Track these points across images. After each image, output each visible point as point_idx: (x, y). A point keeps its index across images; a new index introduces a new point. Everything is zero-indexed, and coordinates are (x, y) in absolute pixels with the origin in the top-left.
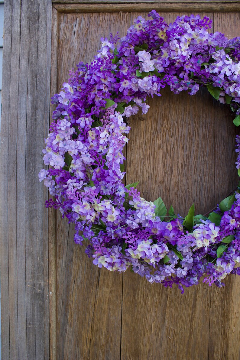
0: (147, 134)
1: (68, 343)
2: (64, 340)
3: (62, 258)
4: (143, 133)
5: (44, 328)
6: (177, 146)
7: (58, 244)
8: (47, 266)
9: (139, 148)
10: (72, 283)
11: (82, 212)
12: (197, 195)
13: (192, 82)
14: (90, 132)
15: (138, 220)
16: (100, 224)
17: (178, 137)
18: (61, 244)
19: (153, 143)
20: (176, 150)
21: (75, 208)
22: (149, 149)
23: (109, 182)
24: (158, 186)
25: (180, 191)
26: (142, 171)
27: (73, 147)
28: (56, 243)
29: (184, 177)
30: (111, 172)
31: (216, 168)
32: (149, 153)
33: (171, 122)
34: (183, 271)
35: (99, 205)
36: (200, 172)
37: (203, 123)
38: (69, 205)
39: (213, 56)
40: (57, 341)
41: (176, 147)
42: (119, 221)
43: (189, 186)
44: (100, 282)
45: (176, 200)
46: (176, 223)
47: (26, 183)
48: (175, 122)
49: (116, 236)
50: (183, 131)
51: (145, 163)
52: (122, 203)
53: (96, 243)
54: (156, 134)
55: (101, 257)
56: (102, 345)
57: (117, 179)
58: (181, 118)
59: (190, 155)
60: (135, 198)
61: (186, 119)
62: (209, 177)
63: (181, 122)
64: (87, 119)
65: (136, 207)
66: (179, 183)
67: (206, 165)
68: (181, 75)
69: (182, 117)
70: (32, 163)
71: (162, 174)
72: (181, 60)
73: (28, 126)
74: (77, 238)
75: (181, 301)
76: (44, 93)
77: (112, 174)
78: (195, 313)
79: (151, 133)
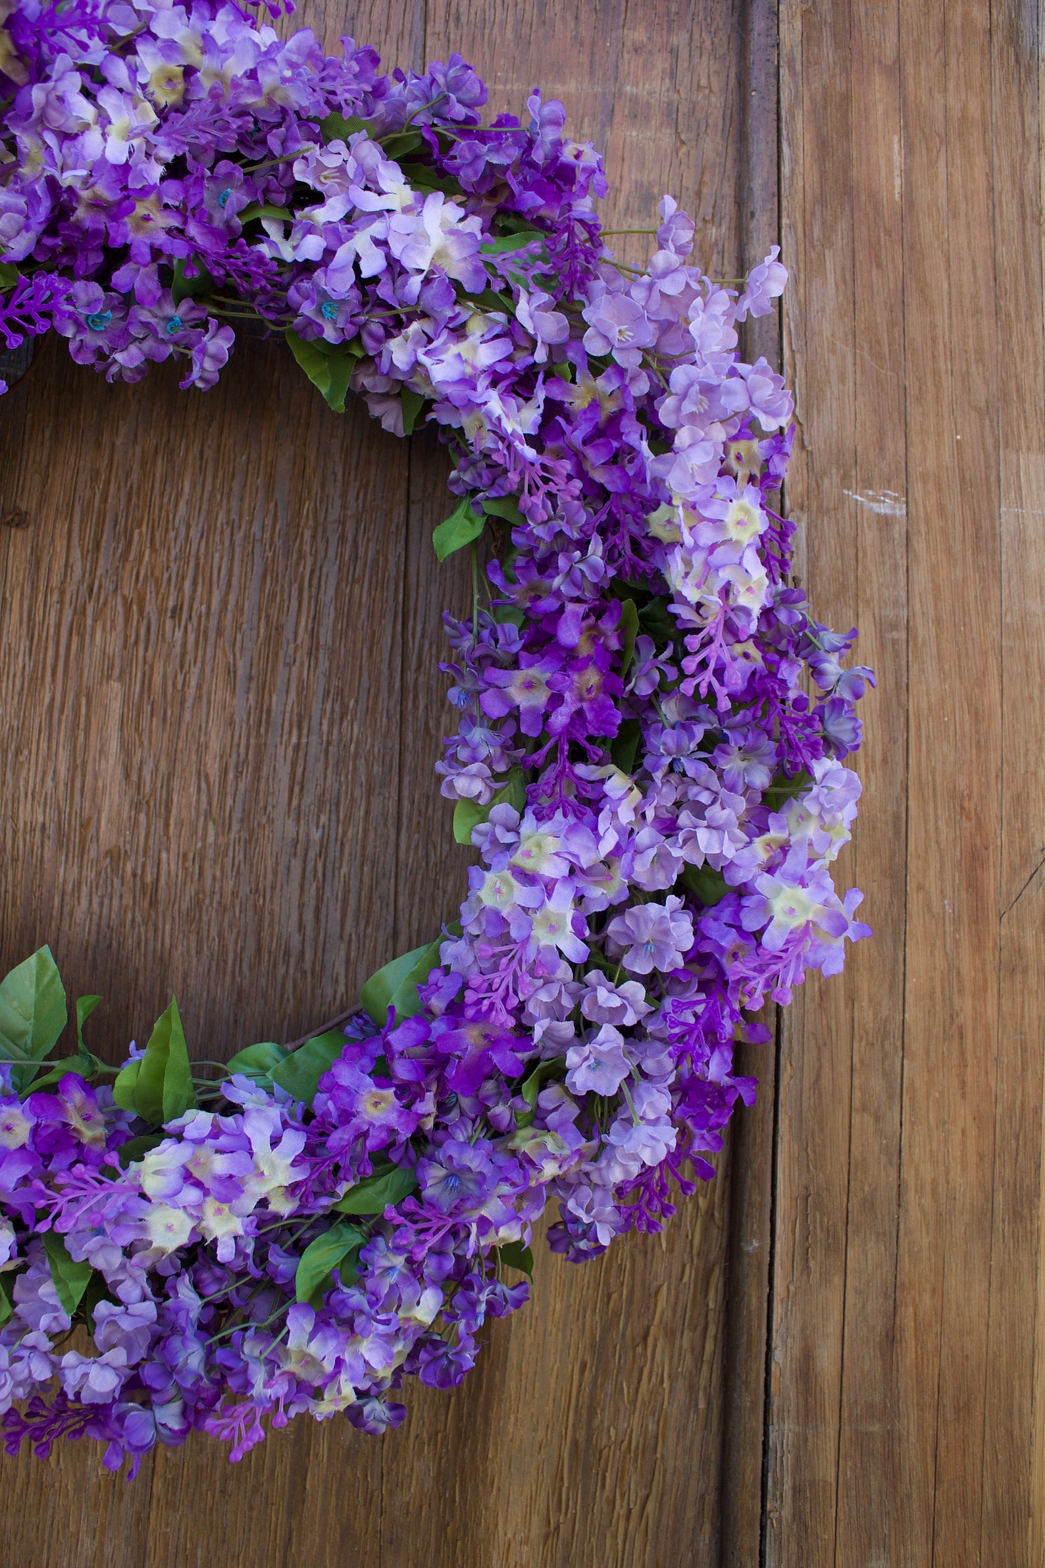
0: (41, 597)
4: (17, 595)
6: (199, 664)
12: (301, 927)
13: (196, 314)
17: (208, 612)
19: (74, 647)
20: (193, 683)
22: (48, 679)
24: (99, 874)
25: (211, 903)
26: (7, 794)
29: (235, 826)
31: (406, 780)
32: (47, 701)
33: (172, 534)
34: (94, 1370)
36: (321, 804)
37: (342, 538)
39: (297, 167)
41: (196, 671)
43: (258, 877)
45: (193, 953)
46: (62, 1103)
48: (194, 534)
50: (235, 581)
51: (26, 752)
54: (90, 597)
58: (229, 511)
59: (269, 712)
61: (252, 515)
62: (365, 831)
63: (227, 532)
66: (207, 864)
67: (355, 768)
68: (121, 276)
69: (234, 504)
71: (119, 814)
72: (104, 191)
78: (300, 1543)
79: (62, 593)
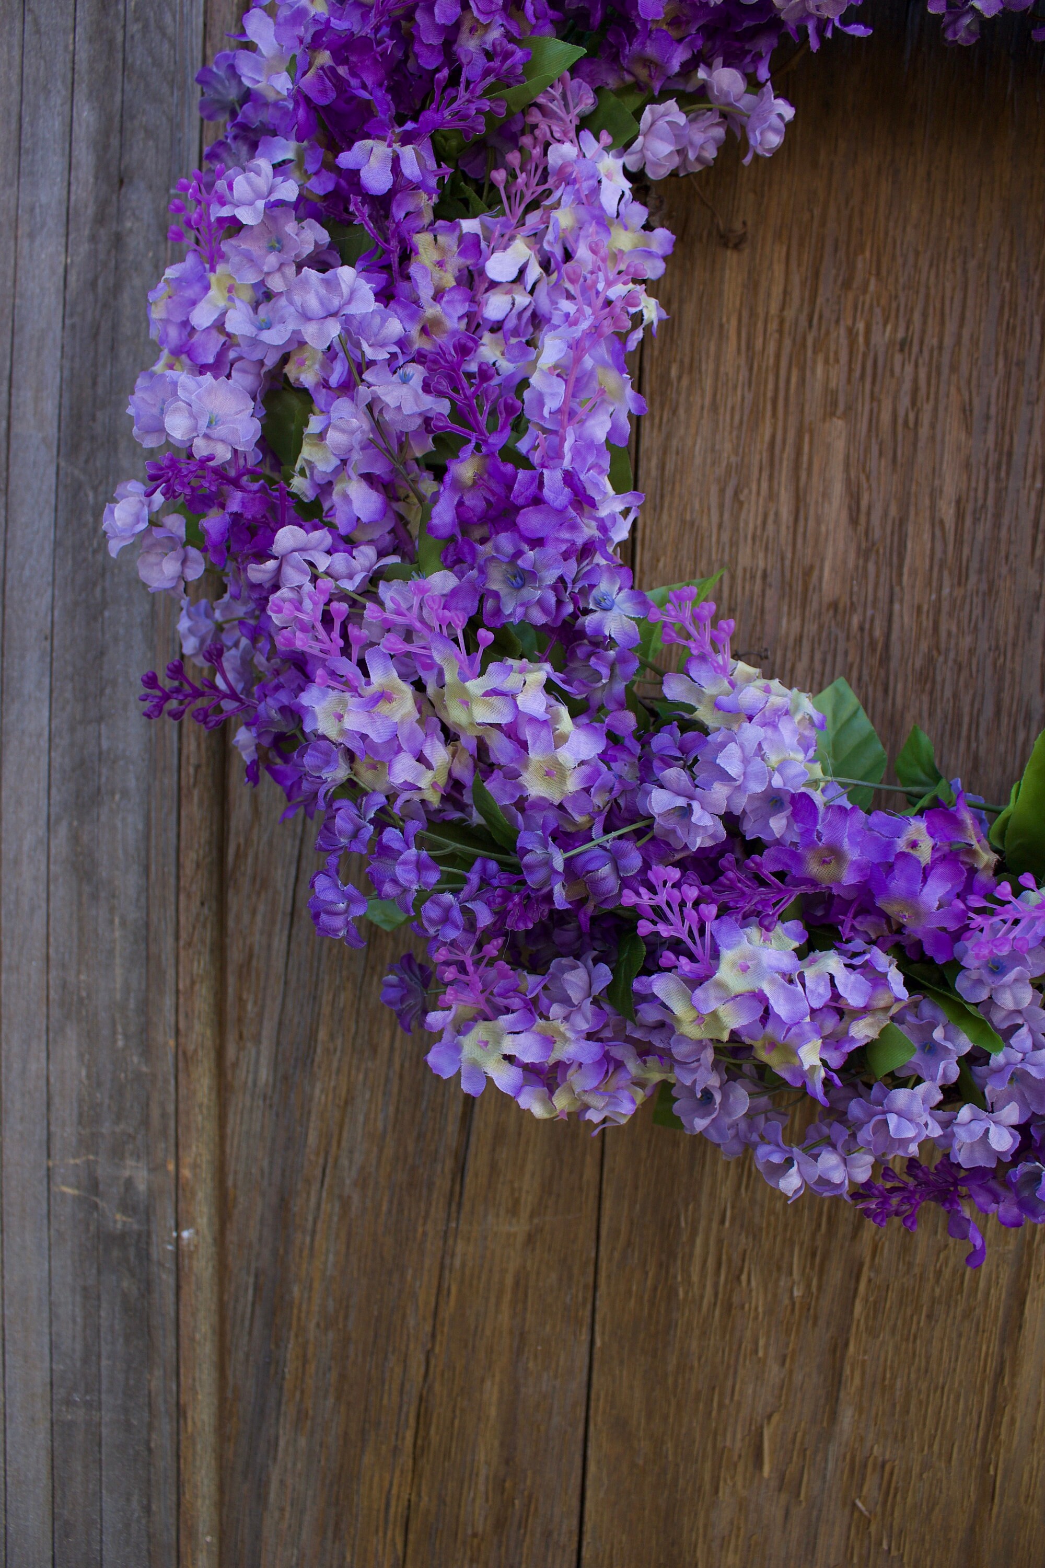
0: (760, 325)
1: (282, 1517)
2: (261, 1497)
3: (257, 1039)
4: (734, 322)
5: (150, 1427)
6: (932, 402)
7: (235, 955)
8: (166, 1081)
9: (714, 407)
10: (308, 1182)
11: (364, 737)
14: (422, 240)
15: (719, 793)
16: (477, 818)
17: (941, 347)
18: (251, 956)
19: (794, 380)
20: (926, 421)
21: (318, 709)
22: (769, 413)
23: (537, 543)
24: (821, 627)
25: (946, 661)
26: (725, 537)
28: (220, 950)
29: (973, 578)
30: (552, 478)
32: (767, 437)
33: (900, 261)
34: (993, 1128)
35: (476, 686)
38: (284, 697)
40: (222, 1503)
41: (928, 408)
42: (599, 800)
43: (997, 631)
44: (467, 1180)
45: (925, 714)
46: (955, 822)
47: (59, 604)
48: (924, 262)
49: (579, 891)
50: (968, 314)
51: (746, 491)
52: (619, 687)
53: (452, 934)
54: (810, 326)
55: (480, 1030)
56: (475, 1535)
57: (589, 530)
58: (960, 238)
59: (1010, 454)
60: (703, 658)
61: (986, 243)
63: (959, 261)
65: (703, 714)
66: (944, 617)
69: (967, 231)
70: (95, 489)
71: (845, 562)
73: (72, 278)
74: (330, 896)
75: (933, 1300)
76: (165, 89)
77: (558, 493)
78: (1013, 1375)
79: (782, 322)
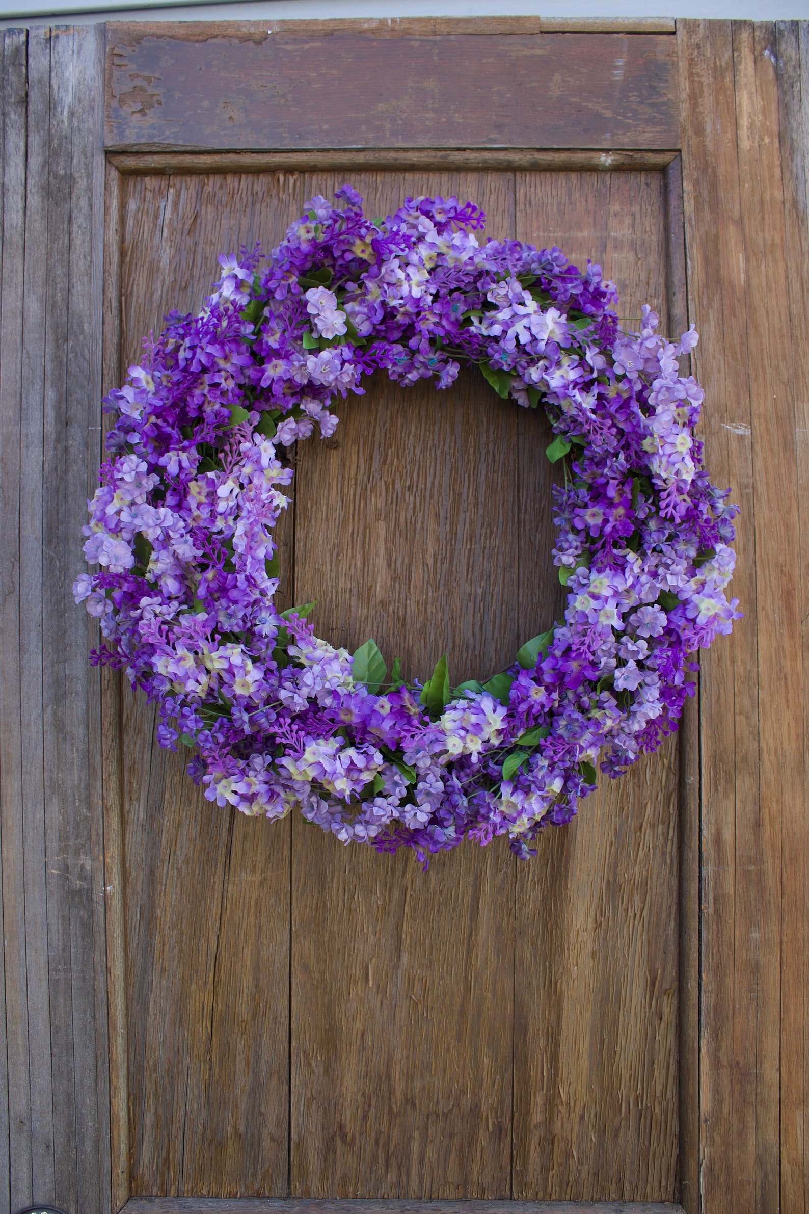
0: (346, 482)
1: (156, 1019)
2: (146, 1009)
3: (138, 800)
4: (335, 480)
5: (94, 978)
6: (422, 512)
7: (127, 763)
8: (98, 820)
9: (327, 519)
10: (162, 862)
11: (175, 674)
12: (474, 635)
13: (442, 357)
14: (192, 484)
15: (305, 691)
16: (220, 702)
17: (425, 488)
18: (135, 763)
19: (362, 505)
20: (420, 522)
21: (158, 664)
22: (351, 521)
23: (236, 602)
24: (376, 612)
25: (431, 625)
26: (333, 575)
27: (151, 522)
28: (121, 761)
29: (442, 588)
30: (241, 578)
31: (521, 565)
32: (351, 530)
33: (407, 451)
34: (418, 813)
35: (215, 655)
36: (482, 577)
37: (488, 452)
38: (145, 658)
39: (489, 295)
40: (127, 1014)
41: (420, 515)
42: (264, 694)
43: (453, 611)
44: (232, 857)
45: (423, 648)
46: (402, 698)
47: (45, 611)
48: (418, 451)
49: (256, 729)
50: (437, 472)
51: (342, 554)
52: (270, 652)
53: (209, 745)
54: (369, 481)
55: (224, 782)
56: (243, 1021)
57: (256, 595)
58: (433, 440)
59: (456, 534)
60: (303, 639)
61: (444, 442)
62: (503, 589)
63: (433, 451)
64: (184, 456)
65: (303, 660)
66: (429, 606)
67: (497, 559)
68: (413, 342)
69: (436, 437)
70: (60, 560)
71: (386, 583)
72: (409, 308)
73: (46, 466)
74: (164, 733)
75: (439, 904)
76: (85, 382)
77: (243, 583)
78: (476, 935)
79: (356, 480)
